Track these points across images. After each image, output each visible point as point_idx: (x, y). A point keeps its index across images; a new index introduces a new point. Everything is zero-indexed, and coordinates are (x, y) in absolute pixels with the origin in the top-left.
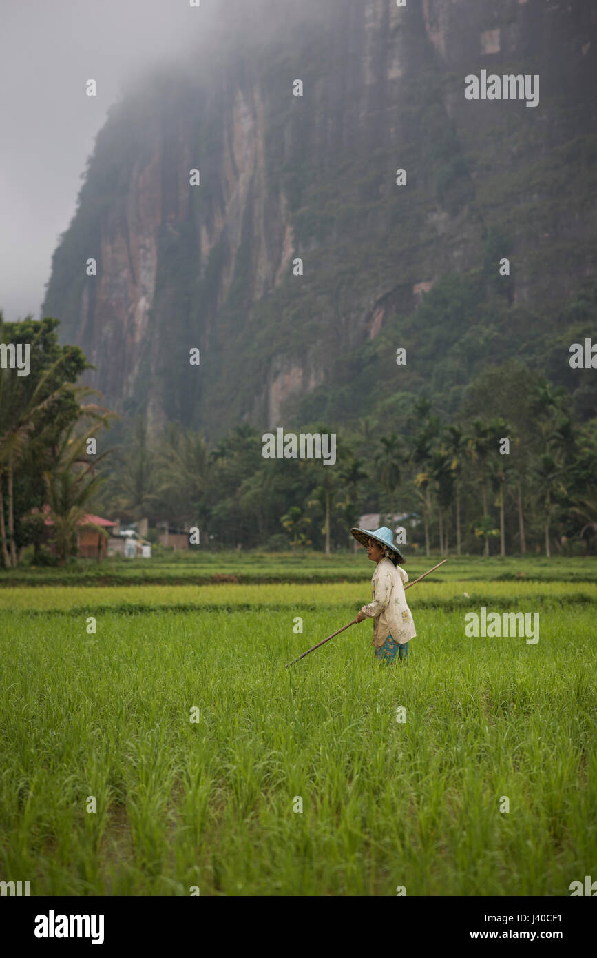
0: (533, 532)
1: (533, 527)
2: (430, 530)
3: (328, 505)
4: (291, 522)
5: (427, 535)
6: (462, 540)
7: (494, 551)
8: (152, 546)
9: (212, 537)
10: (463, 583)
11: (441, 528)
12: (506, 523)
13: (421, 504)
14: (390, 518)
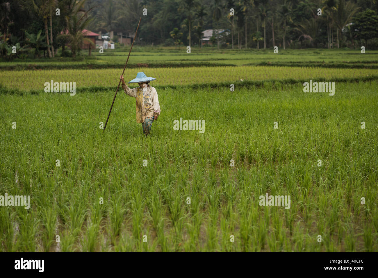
0: (278, 38)
1: (278, 36)
2: (234, 37)
3: (190, 27)
4: (174, 34)
5: (233, 40)
6: (248, 42)
7: (261, 46)
8: (115, 44)
9: (141, 39)
10: (244, 67)
11: (239, 36)
12: (267, 34)
13: (230, 26)
14: (217, 32)
